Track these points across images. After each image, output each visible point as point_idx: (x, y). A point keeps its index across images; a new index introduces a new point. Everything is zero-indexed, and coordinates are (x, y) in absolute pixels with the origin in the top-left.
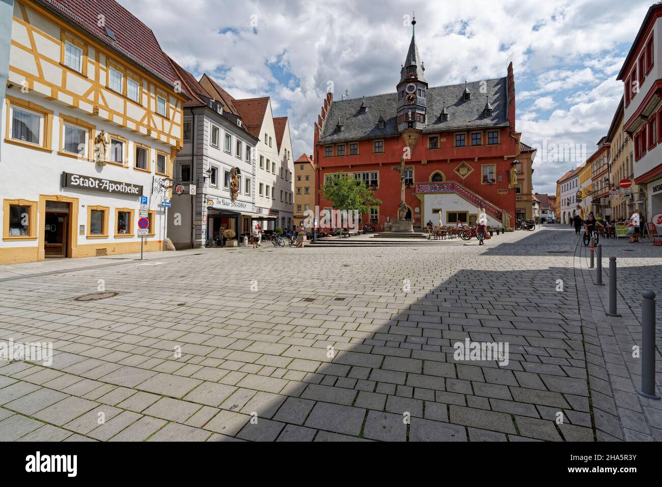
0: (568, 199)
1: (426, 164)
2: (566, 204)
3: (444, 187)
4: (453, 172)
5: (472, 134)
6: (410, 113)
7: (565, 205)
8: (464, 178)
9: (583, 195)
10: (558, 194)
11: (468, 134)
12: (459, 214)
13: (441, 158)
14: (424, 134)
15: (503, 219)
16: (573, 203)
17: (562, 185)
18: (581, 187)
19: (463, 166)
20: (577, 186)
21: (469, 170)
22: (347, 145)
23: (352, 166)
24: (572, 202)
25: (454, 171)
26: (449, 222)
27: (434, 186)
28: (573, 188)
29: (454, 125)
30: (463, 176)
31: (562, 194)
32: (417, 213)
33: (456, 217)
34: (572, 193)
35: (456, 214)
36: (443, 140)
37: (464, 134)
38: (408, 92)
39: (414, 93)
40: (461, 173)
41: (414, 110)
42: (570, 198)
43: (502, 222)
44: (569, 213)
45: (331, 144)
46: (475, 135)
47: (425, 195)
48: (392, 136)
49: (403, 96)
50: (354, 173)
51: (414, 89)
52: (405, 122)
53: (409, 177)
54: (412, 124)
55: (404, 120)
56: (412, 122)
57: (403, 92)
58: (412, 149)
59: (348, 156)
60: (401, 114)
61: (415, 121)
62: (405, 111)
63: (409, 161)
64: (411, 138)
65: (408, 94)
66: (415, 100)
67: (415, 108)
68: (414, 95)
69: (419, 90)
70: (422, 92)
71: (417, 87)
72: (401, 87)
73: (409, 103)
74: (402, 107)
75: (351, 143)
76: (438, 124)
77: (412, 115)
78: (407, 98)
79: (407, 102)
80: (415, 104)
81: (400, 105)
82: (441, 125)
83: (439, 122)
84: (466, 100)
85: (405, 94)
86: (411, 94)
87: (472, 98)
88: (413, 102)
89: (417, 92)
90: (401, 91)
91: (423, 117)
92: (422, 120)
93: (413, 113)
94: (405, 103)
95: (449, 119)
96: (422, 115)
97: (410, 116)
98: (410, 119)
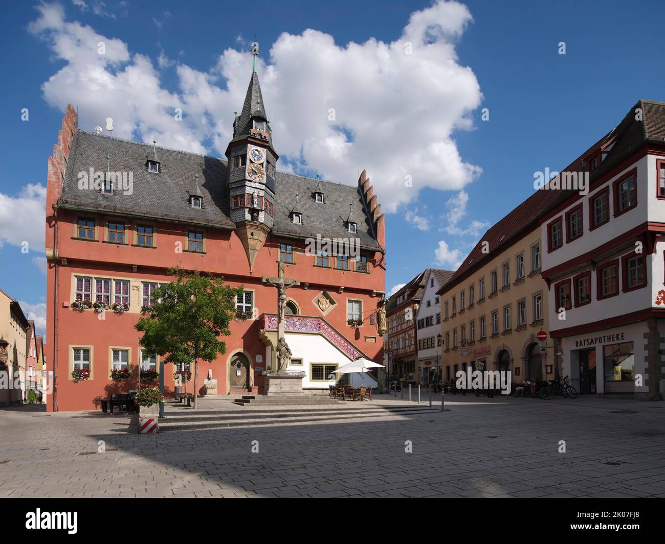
3: (306, 325)
4: (312, 303)
6: (255, 196)
12: (325, 367)
15: (379, 376)
19: (323, 297)
21: (330, 303)
23: (140, 268)
25: (312, 301)
26: (313, 379)
27: (292, 322)
30: (323, 311)
32: (259, 364)
33: (322, 371)
35: (322, 367)
38: (253, 160)
39: (262, 165)
40: (321, 306)
41: (260, 193)
43: (377, 381)
45: (95, 213)
48: (222, 226)
49: (244, 163)
50: (142, 282)
51: (261, 158)
52: (247, 208)
53: (246, 303)
54: (258, 215)
55: (244, 205)
56: (258, 211)
57: (244, 157)
58: (254, 256)
59: (132, 245)
60: (239, 192)
61: (262, 211)
62: (247, 189)
63: (250, 276)
64: (255, 237)
65: (251, 162)
66: (263, 176)
67: (263, 190)
68: (261, 168)
69: (268, 162)
70: (271, 168)
71: (266, 156)
72: (239, 147)
73: (253, 178)
74: (241, 181)
75: (138, 222)
76: (291, 226)
77: (258, 200)
78: (250, 168)
79: (250, 176)
80: (262, 182)
81: (237, 178)
82: (296, 228)
83: (291, 223)
84: (319, 202)
85: (248, 162)
86: (257, 164)
87: (326, 201)
88: (260, 178)
89: (265, 164)
90: (239, 155)
91: (272, 208)
92: (270, 213)
93: (259, 197)
94: (247, 175)
95: (304, 222)
96: (270, 204)
97: (256, 200)
98: (255, 206)
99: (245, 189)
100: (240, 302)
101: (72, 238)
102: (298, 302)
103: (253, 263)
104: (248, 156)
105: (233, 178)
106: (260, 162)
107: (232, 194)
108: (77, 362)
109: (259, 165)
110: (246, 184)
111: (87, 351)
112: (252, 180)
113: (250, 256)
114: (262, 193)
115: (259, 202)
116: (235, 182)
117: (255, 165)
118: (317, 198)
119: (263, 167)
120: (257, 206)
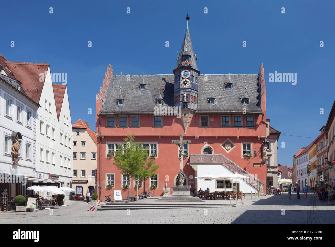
0: (301, 171)
1: (199, 139)
2: (300, 174)
4: (220, 146)
5: (235, 117)
6: (185, 95)
7: (299, 175)
8: (228, 152)
9: (311, 168)
10: (295, 166)
11: (232, 116)
12: (225, 180)
13: (211, 135)
14: (197, 114)
16: (305, 173)
17: (297, 159)
18: (310, 162)
19: (228, 143)
20: (307, 161)
21: (232, 146)
22: (128, 117)
24: (304, 173)
26: (217, 188)
28: (305, 162)
29: (221, 109)
30: (228, 150)
31: (297, 166)
32: (191, 180)
33: (223, 183)
34: (304, 166)
35: (223, 180)
36: (212, 120)
37: (229, 117)
38: (184, 77)
39: (189, 78)
40: (226, 148)
42: (303, 169)
44: (302, 181)
45: (114, 115)
46: (237, 118)
47: (199, 166)
49: (179, 80)
51: (188, 75)
52: (181, 102)
53: (185, 149)
54: (187, 105)
55: (180, 101)
56: (187, 103)
57: (179, 76)
58: (187, 125)
59: (130, 128)
60: (178, 95)
61: (189, 102)
62: (181, 92)
63: (185, 135)
64: (186, 116)
65: (183, 78)
66: (189, 84)
67: (190, 91)
68: (188, 80)
69: (193, 76)
70: (195, 79)
71: (191, 74)
72: (178, 72)
73: (184, 86)
74: (178, 88)
75: (132, 116)
76: (208, 106)
77: (187, 97)
78: (182, 82)
79: (183, 85)
80: (189, 87)
81: (177, 87)
82: (210, 107)
83: (209, 105)
84: (229, 89)
85: (181, 79)
86: (186, 79)
87: (234, 87)
88: (188, 86)
89: (191, 78)
90: (178, 75)
91: (196, 99)
92: (195, 102)
93: (188, 95)
94: (181, 85)
95: (217, 103)
96: (195, 97)
97: (185, 97)
98: (185, 100)
101: (106, 127)
102: (213, 147)
103: (186, 129)
104: (181, 76)
105: (175, 88)
106: (188, 77)
107: (175, 95)
108: (109, 180)
109: (187, 79)
111: (113, 176)
112: (183, 87)
113: (185, 126)
114: (189, 93)
115: (188, 98)
116: (176, 89)
117: (185, 79)
118: (228, 87)
119: (189, 80)
120: (186, 100)
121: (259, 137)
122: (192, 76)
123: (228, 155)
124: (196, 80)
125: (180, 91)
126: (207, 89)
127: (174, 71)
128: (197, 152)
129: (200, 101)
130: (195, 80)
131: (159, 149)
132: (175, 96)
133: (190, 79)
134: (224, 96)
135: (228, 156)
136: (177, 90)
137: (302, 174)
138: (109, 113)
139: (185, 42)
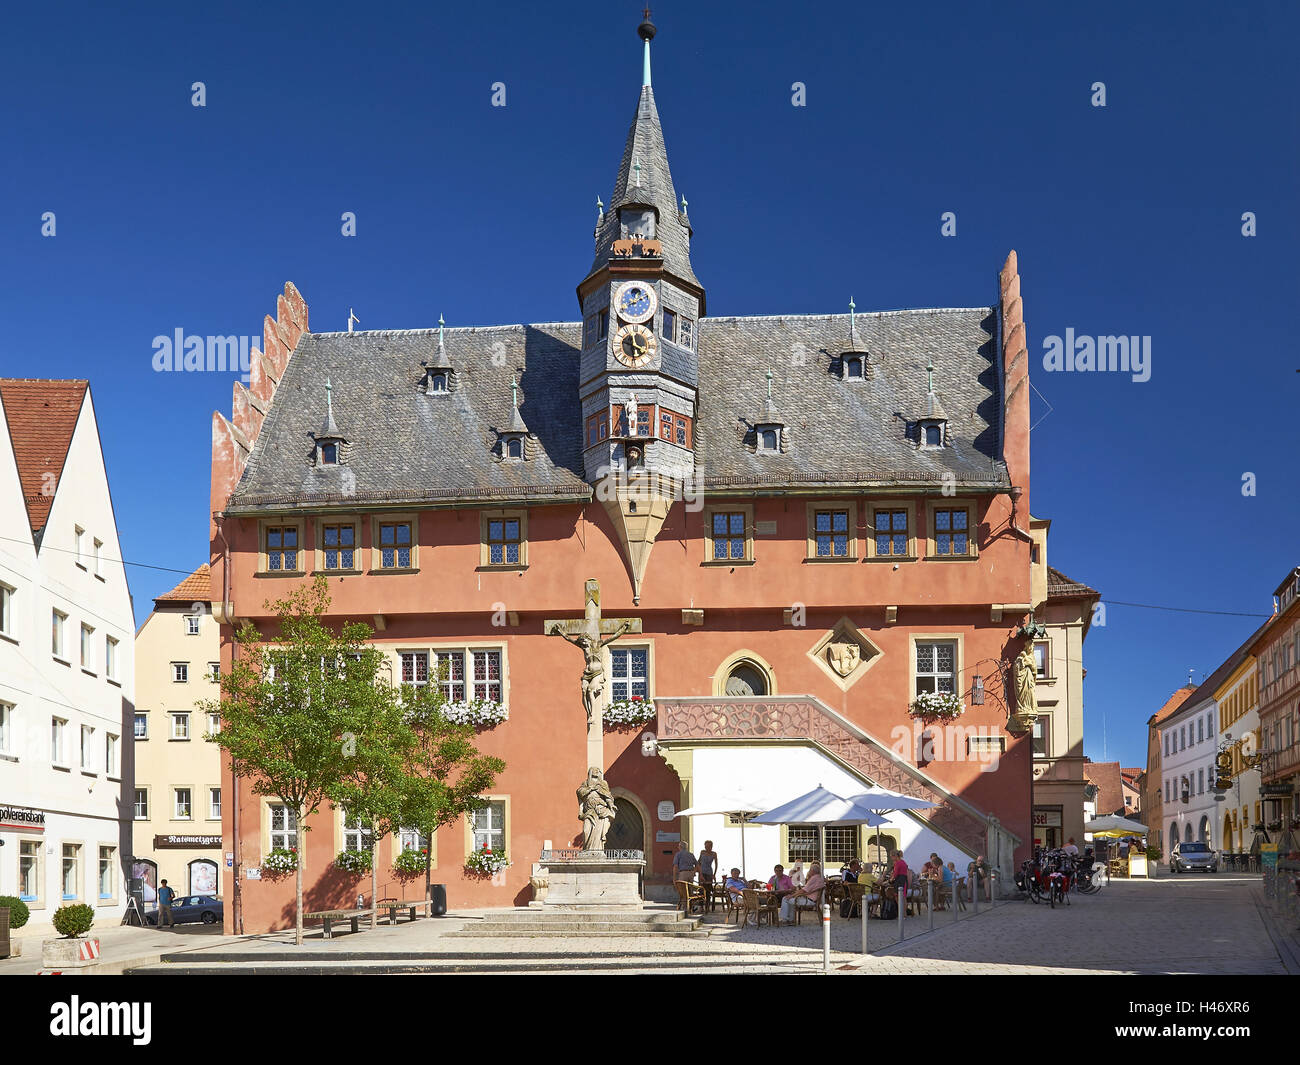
0: (1185, 780)
2: (1180, 796)
4: (809, 661)
5: (876, 511)
6: (632, 406)
7: (1175, 800)
10: (1153, 762)
11: (861, 509)
12: (829, 829)
13: (759, 603)
16: (1201, 792)
17: (1165, 732)
19: (843, 640)
21: (865, 656)
22: (363, 523)
23: (389, 619)
24: (1197, 791)
25: (810, 654)
28: (1201, 741)
29: (810, 470)
30: (843, 677)
31: (1165, 763)
32: (666, 825)
34: (1199, 759)
36: (768, 528)
37: (847, 512)
38: (626, 318)
39: (649, 324)
40: (836, 665)
41: (646, 396)
42: (1192, 775)
44: (1189, 827)
45: (293, 514)
46: (886, 517)
47: (699, 753)
48: (559, 496)
49: (605, 330)
50: (398, 650)
51: (647, 308)
52: (613, 441)
53: (634, 675)
54: (642, 455)
55: (608, 435)
56: (641, 444)
57: (605, 314)
58: (643, 557)
59: (370, 573)
60: (597, 407)
61: (652, 441)
62: (612, 394)
64: (640, 510)
65: (622, 323)
66: (652, 351)
67: (655, 387)
68: (648, 333)
69: (669, 313)
70: (679, 325)
71: (659, 299)
72: (597, 293)
73: (628, 363)
74: (600, 376)
75: (381, 518)
76: (746, 463)
77: (642, 416)
78: (618, 340)
79: (619, 359)
80: (651, 368)
81: (593, 370)
82: (758, 467)
83: (750, 456)
84: (852, 379)
85: (613, 325)
86: (635, 324)
87: (876, 372)
88: (645, 359)
89: (659, 319)
90: (597, 311)
91: (687, 428)
92: (680, 442)
93: (645, 410)
94: (610, 359)
95: (790, 446)
96: (682, 418)
97: (633, 417)
98: (633, 432)
99: (609, 395)
100: (619, 675)
101: (257, 575)
102: (768, 661)
103: (640, 574)
104: (613, 314)
105: (585, 375)
106: (645, 317)
107: (587, 411)
108: (278, 832)
109: (641, 328)
110: (610, 382)
112: (624, 368)
113: (633, 559)
114: (652, 395)
115: (645, 420)
116: (589, 382)
117: (630, 328)
118: (846, 370)
119: (652, 329)
120: (639, 433)
121: (994, 607)
122: (666, 310)
123: (845, 698)
124: (687, 330)
125: (608, 386)
126: (747, 385)
127: (578, 290)
128: (693, 689)
129: (710, 438)
130: (679, 334)
131: (509, 677)
132: (585, 416)
133: (655, 327)
134: (827, 412)
135: (845, 706)
136: (593, 384)
137: (1186, 797)
138: (270, 507)
139: (635, 148)
